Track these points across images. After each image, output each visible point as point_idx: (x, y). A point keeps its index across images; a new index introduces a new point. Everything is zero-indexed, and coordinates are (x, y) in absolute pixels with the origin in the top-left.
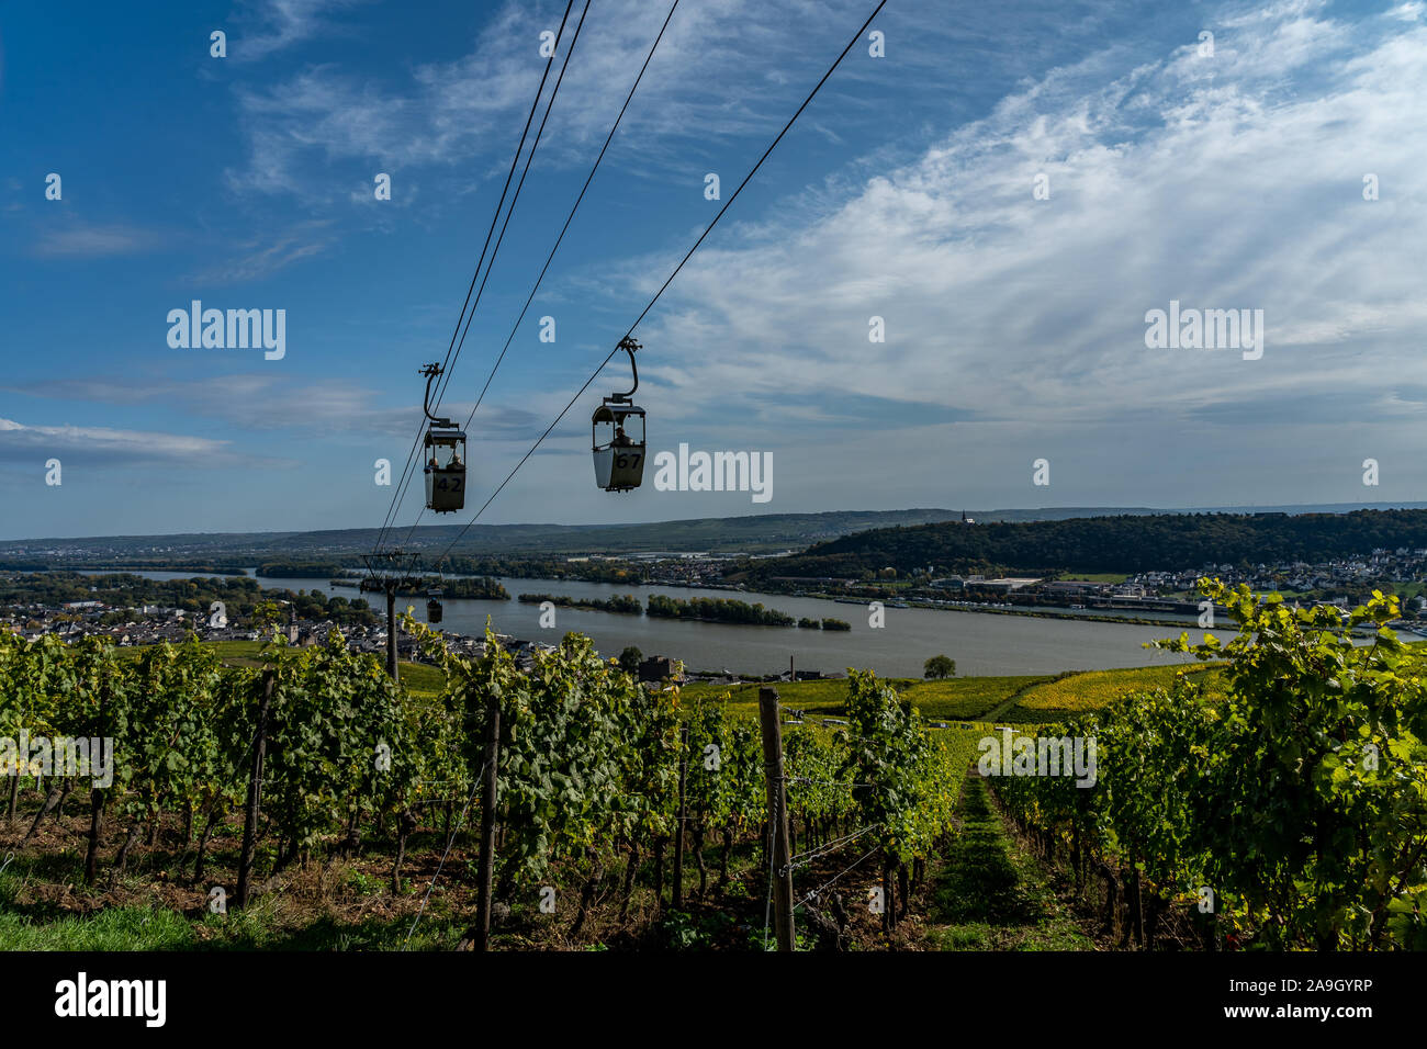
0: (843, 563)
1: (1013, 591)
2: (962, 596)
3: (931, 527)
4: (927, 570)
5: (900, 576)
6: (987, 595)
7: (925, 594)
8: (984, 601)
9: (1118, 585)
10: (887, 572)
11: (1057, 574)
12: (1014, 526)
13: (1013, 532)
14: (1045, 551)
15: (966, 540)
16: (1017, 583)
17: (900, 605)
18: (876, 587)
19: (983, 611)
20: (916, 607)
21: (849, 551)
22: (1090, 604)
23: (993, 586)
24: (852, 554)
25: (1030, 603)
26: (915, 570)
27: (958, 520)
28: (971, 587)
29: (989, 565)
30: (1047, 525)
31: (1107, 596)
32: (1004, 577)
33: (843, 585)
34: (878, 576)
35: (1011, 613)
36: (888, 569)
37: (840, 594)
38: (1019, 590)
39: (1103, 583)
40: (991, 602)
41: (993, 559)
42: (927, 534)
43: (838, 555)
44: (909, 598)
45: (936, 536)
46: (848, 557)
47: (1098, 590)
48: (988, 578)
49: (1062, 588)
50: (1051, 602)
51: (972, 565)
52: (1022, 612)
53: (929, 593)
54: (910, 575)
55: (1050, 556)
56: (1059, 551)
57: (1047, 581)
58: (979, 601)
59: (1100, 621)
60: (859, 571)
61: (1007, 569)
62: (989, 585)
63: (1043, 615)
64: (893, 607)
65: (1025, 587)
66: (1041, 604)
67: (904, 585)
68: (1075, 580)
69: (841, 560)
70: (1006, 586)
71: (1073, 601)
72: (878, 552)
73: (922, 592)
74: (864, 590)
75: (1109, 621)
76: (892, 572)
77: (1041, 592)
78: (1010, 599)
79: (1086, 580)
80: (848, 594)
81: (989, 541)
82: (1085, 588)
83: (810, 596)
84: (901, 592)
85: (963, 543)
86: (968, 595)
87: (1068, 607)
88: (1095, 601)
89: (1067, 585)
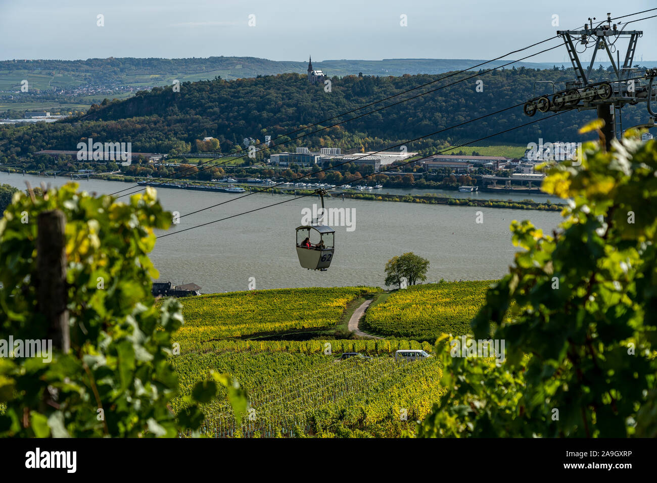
0: (142, 131)
1: (382, 169)
2: (315, 176)
3: (265, 81)
4: (263, 140)
5: (226, 150)
6: (349, 175)
7: (264, 174)
8: (346, 182)
9: (516, 160)
10: (207, 143)
11: (435, 145)
12: (378, 81)
13: (376, 89)
14: (421, 115)
15: (313, 100)
16: (386, 158)
17: (232, 189)
18: (193, 163)
19: (348, 195)
20: (255, 191)
21: (150, 114)
22: (483, 186)
23: (356, 161)
24: (154, 117)
25: (405, 184)
26: (246, 140)
27: (303, 72)
28: (326, 164)
29: (347, 133)
30: (421, 81)
31: (505, 174)
32: (367, 150)
33: (145, 161)
34: (194, 150)
35: (386, 198)
36: (208, 139)
37: (144, 174)
38: (389, 168)
39: (499, 158)
40: (354, 183)
41: (351, 125)
42: (261, 90)
43: (134, 119)
44: (242, 180)
45: (273, 94)
46: (148, 123)
47: (492, 167)
48: (345, 152)
49: (446, 165)
50: (432, 183)
51: (322, 134)
52: (400, 197)
53: (270, 172)
54: (239, 147)
55: (426, 122)
56: (438, 115)
57: (425, 156)
58: (339, 183)
59: (504, 207)
60: (166, 142)
61: (370, 140)
62: (350, 161)
63: (428, 200)
64: (224, 191)
65: (397, 165)
66: (420, 187)
67: (234, 161)
68: (461, 154)
69: (138, 126)
70: (373, 162)
71: (461, 181)
72: (193, 114)
73: (260, 171)
74: (177, 169)
75: (514, 208)
76: (214, 144)
77: (419, 170)
78: (379, 180)
79: (474, 154)
80: (155, 175)
81: (344, 101)
82: (475, 165)
83: (101, 178)
84: (230, 171)
85: (310, 103)
86: (323, 175)
87: (456, 189)
88: (489, 182)
89: (451, 161)
